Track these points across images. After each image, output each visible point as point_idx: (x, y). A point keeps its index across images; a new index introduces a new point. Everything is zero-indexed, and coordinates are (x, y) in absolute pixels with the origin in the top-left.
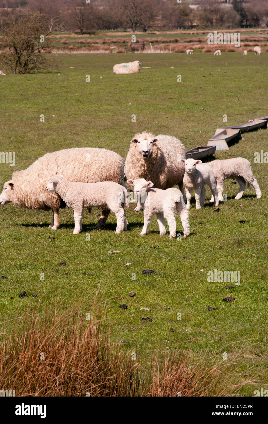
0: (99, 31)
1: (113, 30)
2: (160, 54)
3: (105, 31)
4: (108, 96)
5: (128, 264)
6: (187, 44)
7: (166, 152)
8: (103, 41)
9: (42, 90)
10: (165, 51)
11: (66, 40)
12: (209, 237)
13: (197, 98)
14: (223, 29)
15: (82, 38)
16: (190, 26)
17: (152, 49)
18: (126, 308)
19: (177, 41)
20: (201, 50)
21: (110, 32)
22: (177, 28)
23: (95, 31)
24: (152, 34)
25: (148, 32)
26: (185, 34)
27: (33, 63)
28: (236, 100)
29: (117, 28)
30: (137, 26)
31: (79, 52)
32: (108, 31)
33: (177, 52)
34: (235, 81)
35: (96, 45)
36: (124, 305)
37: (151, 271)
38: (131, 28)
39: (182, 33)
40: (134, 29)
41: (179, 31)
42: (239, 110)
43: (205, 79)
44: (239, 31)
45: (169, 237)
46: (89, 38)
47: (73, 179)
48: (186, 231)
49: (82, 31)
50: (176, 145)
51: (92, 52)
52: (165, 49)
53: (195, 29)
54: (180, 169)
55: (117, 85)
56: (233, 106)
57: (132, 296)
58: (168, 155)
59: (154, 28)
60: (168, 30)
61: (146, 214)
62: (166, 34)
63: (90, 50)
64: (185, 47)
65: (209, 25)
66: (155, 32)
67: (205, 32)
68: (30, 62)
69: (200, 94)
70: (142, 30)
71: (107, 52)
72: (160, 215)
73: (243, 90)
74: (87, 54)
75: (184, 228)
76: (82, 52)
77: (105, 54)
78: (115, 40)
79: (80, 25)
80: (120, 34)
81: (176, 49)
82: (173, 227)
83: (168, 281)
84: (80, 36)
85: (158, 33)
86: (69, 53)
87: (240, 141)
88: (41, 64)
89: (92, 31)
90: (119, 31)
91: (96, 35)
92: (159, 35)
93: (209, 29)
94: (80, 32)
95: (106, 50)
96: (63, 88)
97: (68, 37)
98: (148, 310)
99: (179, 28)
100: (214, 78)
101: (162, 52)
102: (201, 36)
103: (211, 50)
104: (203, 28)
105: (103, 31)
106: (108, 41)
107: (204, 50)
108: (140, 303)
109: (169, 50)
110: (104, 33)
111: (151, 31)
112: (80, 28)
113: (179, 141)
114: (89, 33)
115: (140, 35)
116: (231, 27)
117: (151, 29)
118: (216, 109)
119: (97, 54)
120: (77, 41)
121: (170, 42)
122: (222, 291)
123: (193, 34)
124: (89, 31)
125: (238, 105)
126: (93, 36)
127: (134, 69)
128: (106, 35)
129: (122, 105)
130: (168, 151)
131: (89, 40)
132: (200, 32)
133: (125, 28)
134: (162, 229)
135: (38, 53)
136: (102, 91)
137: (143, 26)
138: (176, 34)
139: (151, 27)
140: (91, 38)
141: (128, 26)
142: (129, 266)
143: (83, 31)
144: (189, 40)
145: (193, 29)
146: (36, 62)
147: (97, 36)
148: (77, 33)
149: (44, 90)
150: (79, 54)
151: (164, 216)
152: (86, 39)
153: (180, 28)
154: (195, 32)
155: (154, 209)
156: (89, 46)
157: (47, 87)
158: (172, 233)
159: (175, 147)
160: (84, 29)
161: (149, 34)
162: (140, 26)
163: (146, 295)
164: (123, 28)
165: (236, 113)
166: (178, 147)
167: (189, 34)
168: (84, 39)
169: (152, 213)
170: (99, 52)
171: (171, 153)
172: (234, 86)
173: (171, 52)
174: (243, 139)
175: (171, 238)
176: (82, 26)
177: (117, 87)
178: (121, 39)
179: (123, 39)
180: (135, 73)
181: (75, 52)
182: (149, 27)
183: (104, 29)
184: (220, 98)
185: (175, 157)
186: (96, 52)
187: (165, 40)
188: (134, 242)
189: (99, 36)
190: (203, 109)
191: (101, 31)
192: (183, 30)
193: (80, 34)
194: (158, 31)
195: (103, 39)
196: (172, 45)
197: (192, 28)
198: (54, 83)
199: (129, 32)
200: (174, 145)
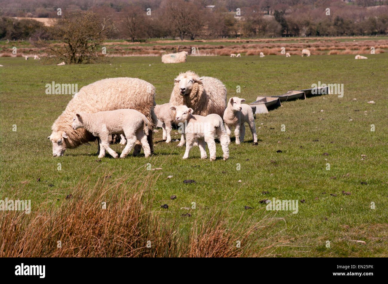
0: (149, 39)
1: (162, 38)
2: (206, 57)
3: (155, 39)
4: (156, 78)
5: (170, 177)
6: (231, 49)
7: (209, 91)
8: (154, 48)
9: (95, 75)
10: (211, 54)
11: (119, 47)
12: (248, 160)
13: (239, 79)
14: (265, 38)
15: (133, 45)
16: (235, 35)
17: (199, 53)
18: (167, 208)
19: (222, 47)
20: (244, 53)
21: (159, 40)
22: (223, 37)
23: (145, 39)
24: (199, 41)
25: (195, 40)
26: (230, 42)
27: (87, 59)
28: (276, 81)
29: (166, 36)
30: (185, 34)
31: (130, 56)
32: (158, 39)
33: (222, 55)
34: (275, 67)
35: (147, 50)
36: (165, 205)
37: (191, 180)
38: (180, 36)
39: (227, 42)
40: (182, 37)
41: (224, 40)
42: (278, 88)
43: (247, 66)
44: (281, 39)
45: (209, 160)
46: (140, 45)
47: (111, 104)
48: (226, 155)
49: (133, 39)
50: (218, 86)
51: (143, 55)
52: (211, 53)
53: (239, 38)
54: (222, 108)
55: (165, 70)
56: (273, 85)
57: (173, 199)
58: (211, 93)
59: (200, 36)
60: (215, 38)
61: (188, 139)
62: (212, 42)
63: (141, 54)
64: (230, 51)
65: (252, 34)
66: (202, 40)
67: (248, 40)
68: (84, 58)
69: (242, 77)
70: (190, 39)
71: (157, 55)
72: (201, 140)
73: (282, 73)
74: (138, 57)
75: (224, 152)
76: (133, 55)
77: (155, 57)
78: (164, 47)
79: (132, 34)
80: (169, 41)
81: (221, 53)
82: (213, 150)
83: (207, 189)
84: (132, 43)
85: (204, 41)
86: (121, 56)
87: (279, 107)
88: (94, 60)
89: (143, 39)
90: (168, 39)
91: (147, 42)
92: (206, 43)
93: (253, 38)
94: (131, 40)
95: (156, 53)
96: (114, 73)
97: (121, 44)
98: (188, 209)
99: (224, 37)
100: (255, 65)
101: (208, 55)
102: (245, 44)
103: (254, 53)
104: (246, 37)
105: (153, 39)
106: (158, 48)
107: (247, 54)
108: (180, 204)
109: (215, 54)
110: (154, 41)
111: (198, 39)
112: (131, 36)
113: (221, 82)
114: (140, 41)
115: (188, 43)
116: (273, 36)
117: (198, 38)
118: (257, 87)
119: (148, 57)
120: (129, 48)
121: (216, 48)
122: (259, 196)
123: (237, 42)
124: (140, 39)
125: (278, 84)
126: (143, 43)
127: (181, 59)
128: (156, 43)
129: (169, 85)
130: (210, 91)
131: (140, 47)
132: (244, 41)
133: (174, 37)
134: (203, 154)
135: (92, 50)
136: (151, 75)
137: (190, 35)
138: (221, 42)
139: (198, 36)
140: (142, 45)
141: (177, 35)
142: (171, 178)
143: (135, 39)
144: (233, 46)
145: (238, 38)
146: (89, 58)
147: (147, 44)
148: (129, 41)
149: (96, 75)
150: (130, 57)
151: (205, 141)
152: (137, 46)
153: (226, 37)
154: (239, 41)
155: (196, 134)
156: (140, 51)
157: (99, 72)
158: (213, 155)
159: (217, 87)
160: (135, 37)
161: (196, 41)
162: (188, 34)
163: (186, 198)
164: (172, 36)
165: (276, 90)
166: (220, 87)
167: (234, 42)
168: (135, 46)
169: (194, 139)
170: (149, 55)
171: (213, 92)
172: (274, 70)
173: (216, 55)
174: (282, 106)
175: (211, 160)
176: (133, 34)
177: (165, 71)
178: (170, 46)
179: (172, 46)
180: (181, 63)
181: (126, 56)
182: (196, 36)
183: (154, 38)
184: (261, 80)
185: (216, 97)
186: (146, 55)
187: (211, 46)
188: (176, 163)
189: (150, 43)
190: (245, 87)
191: (151, 39)
192: (228, 39)
193: (131, 42)
194: (205, 39)
195: (153, 46)
196: (217, 50)
197: (236, 37)
198: (105, 70)
199: (178, 40)
200: (216, 85)
